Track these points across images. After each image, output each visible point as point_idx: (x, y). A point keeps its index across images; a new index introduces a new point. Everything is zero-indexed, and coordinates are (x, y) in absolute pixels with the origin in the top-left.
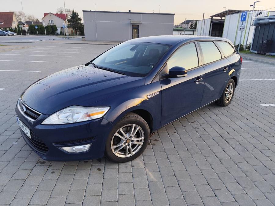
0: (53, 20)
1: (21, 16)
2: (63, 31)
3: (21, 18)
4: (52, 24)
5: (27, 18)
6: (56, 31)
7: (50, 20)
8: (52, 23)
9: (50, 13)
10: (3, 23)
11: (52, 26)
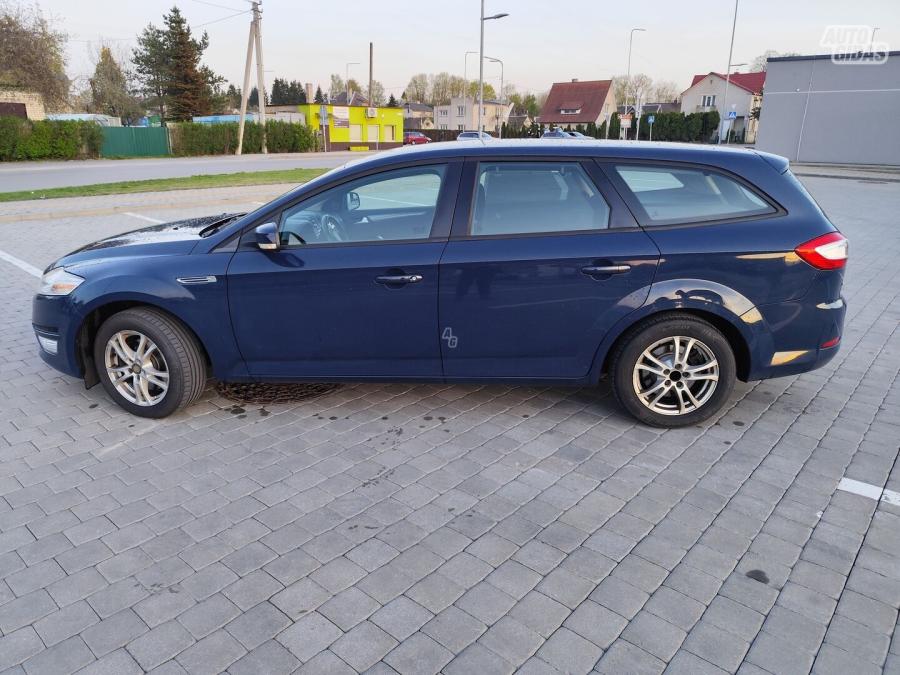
0: (714, 97)
1: (640, 89)
2: (736, 130)
3: (638, 94)
4: (707, 110)
5: (654, 92)
6: (716, 127)
7: (705, 97)
8: (708, 105)
9: (712, 74)
10: (578, 112)
11: (707, 114)
